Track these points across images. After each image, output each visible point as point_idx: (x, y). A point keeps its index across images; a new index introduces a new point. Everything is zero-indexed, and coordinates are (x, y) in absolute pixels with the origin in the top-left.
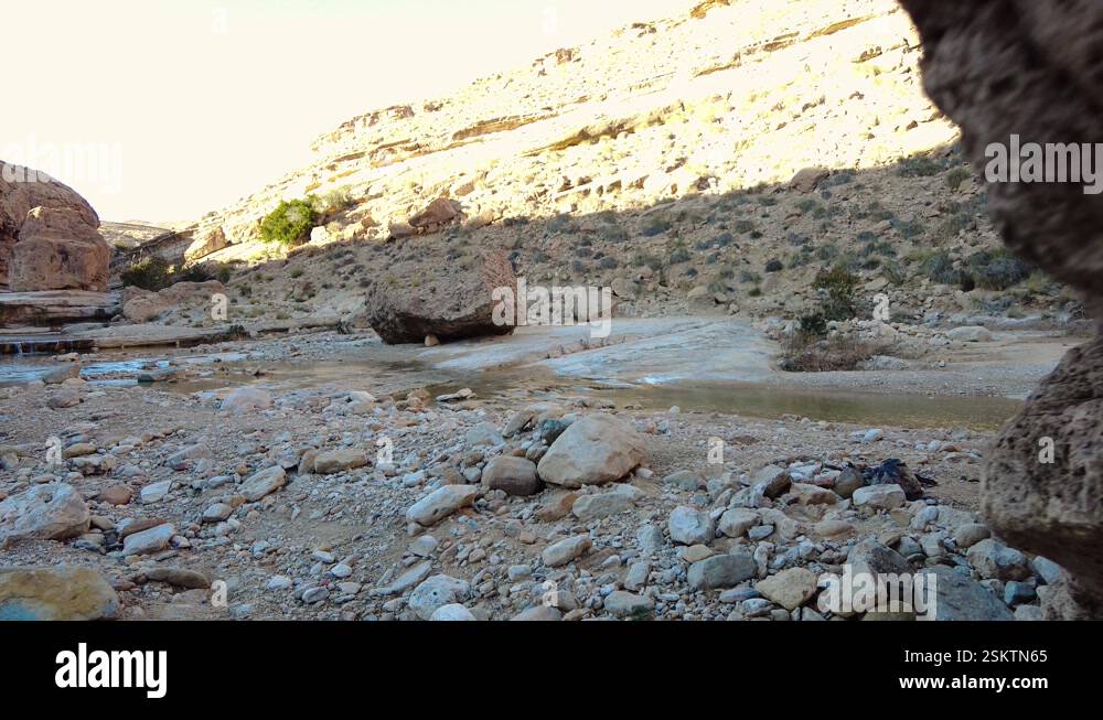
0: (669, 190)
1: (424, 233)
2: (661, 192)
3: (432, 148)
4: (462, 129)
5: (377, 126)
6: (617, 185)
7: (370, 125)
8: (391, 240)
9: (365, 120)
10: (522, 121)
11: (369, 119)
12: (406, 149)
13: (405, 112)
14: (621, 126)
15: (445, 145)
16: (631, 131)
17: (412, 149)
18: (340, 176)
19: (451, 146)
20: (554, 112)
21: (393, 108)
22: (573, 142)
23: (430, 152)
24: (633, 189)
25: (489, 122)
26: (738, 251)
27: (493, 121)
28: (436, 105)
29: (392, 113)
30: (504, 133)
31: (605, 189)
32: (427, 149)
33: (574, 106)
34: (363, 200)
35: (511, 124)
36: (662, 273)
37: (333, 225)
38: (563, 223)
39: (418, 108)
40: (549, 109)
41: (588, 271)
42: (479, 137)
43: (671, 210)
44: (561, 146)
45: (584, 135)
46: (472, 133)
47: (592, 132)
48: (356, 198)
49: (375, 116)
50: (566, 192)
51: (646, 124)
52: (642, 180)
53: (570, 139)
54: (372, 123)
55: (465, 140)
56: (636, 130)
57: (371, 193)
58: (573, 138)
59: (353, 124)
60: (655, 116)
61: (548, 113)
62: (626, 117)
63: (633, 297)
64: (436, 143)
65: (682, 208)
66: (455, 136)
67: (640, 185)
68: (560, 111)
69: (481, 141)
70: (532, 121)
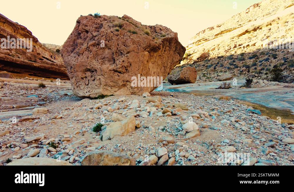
0: (261, 46)
1: (200, 61)
2: (259, 47)
3: (210, 39)
4: (217, 33)
5: (204, 33)
6: (248, 45)
7: (203, 33)
8: (194, 63)
9: (202, 32)
10: (233, 29)
11: (203, 32)
12: (203, 40)
13: (212, 29)
14: (258, 28)
15: (213, 38)
16: (261, 29)
17: (205, 40)
18: (189, 48)
19: (214, 38)
20: (241, 26)
21: (208, 28)
22: (244, 34)
23: (209, 40)
24: (252, 46)
25: (224, 31)
26: (269, 63)
27: (225, 30)
28: (220, 26)
29: (208, 29)
30: (228, 33)
31: (245, 47)
32: (208, 40)
33: (247, 23)
34: (193, 54)
35: (229, 31)
36: (249, 69)
37: (185, 60)
38: (231, 57)
39: (215, 27)
40: (240, 25)
41: (231, 69)
42: (221, 35)
43: (259, 52)
44: (241, 35)
45: (247, 32)
46: (219, 34)
47: (249, 30)
48: (191, 54)
49: (204, 31)
50: (234, 49)
51: (265, 26)
52: (255, 44)
53: (243, 33)
54: (204, 32)
55: (218, 36)
56: (262, 28)
57: (195, 52)
58: (244, 33)
59: (199, 33)
60: (269, 23)
61: (240, 26)
62: (259, 25)
63: (239, 75)
64: (211, 38)
65: (262, 51)
66: (215, 36)
67: (254, 45)
68: (243, 25)
69: (222, 36)
70: (235, 29)
